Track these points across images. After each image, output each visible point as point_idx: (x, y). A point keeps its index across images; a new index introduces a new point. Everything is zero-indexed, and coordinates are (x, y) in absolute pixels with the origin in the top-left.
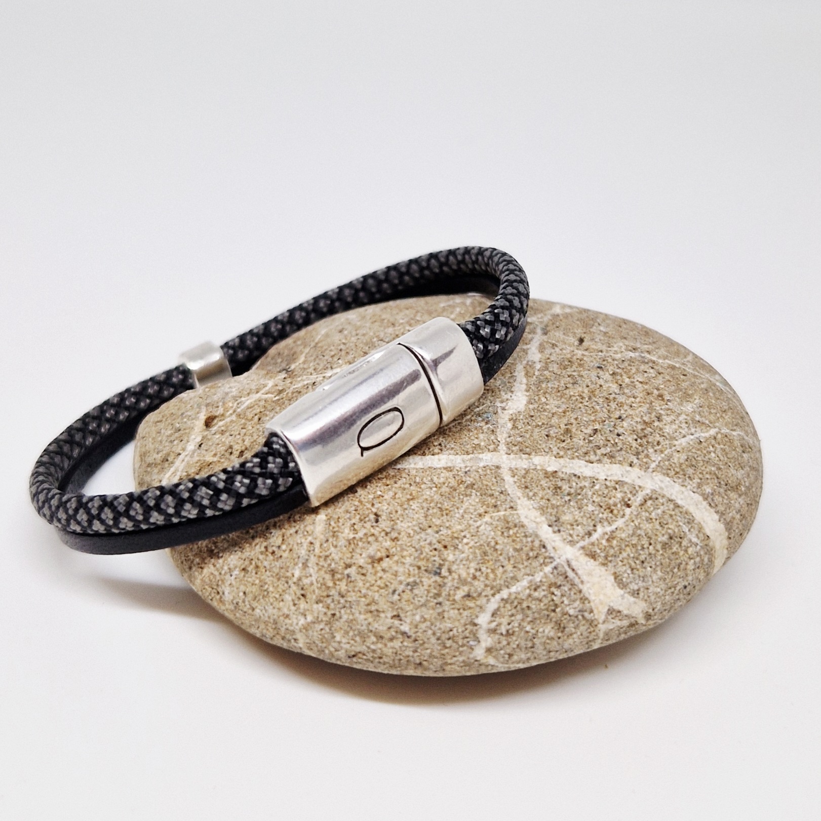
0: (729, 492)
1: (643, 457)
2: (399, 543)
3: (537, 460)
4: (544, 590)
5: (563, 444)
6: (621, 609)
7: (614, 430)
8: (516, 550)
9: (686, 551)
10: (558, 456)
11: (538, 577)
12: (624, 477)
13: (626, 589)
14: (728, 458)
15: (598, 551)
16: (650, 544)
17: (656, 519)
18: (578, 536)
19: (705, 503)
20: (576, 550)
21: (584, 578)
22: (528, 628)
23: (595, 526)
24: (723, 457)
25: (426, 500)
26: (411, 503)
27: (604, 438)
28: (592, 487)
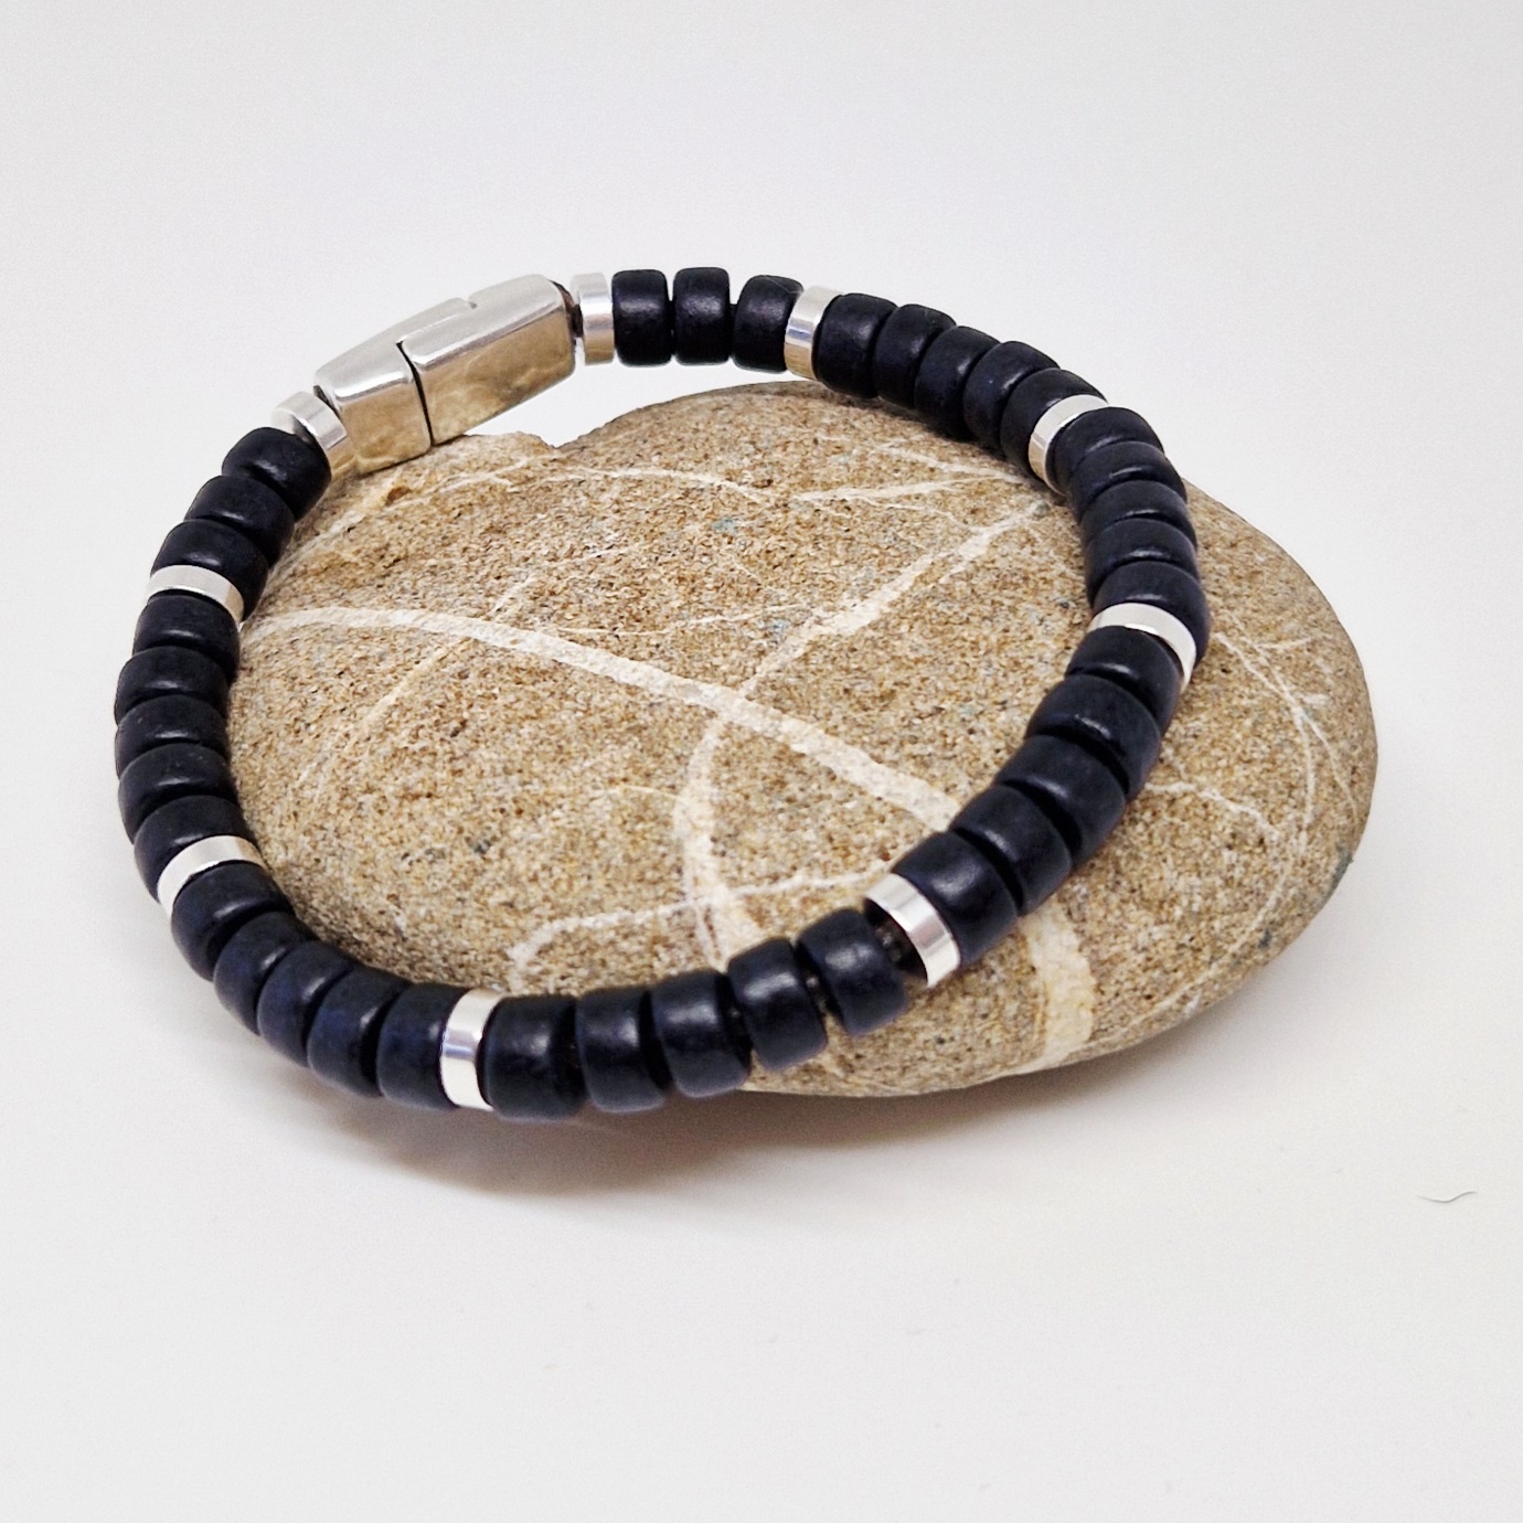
0: (1132, 906)
2: (458, 780)
3: (790, 725)
4: (640, 943)
5: (860, 716)
7: (971, 721)
10: (832, 732)
11: (641, 918)
12: (917, 807)
14: (1174, 846)
15: (774, 913)
18: (752, 874)
20: (733, 897)
21: (725, 949)
23: (794, 868)
24: (1163, 840)
25: (552, 726)
26: (526, 724)
27: (939, 728)
28: (841, 803)
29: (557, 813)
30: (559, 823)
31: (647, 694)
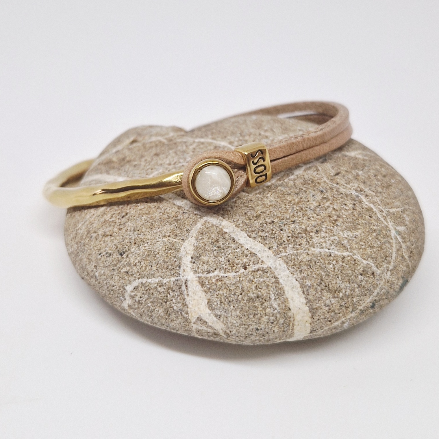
0: (325, 291)
1: (282, 247)
2: (120, 231)
3: (225, 223)
4: (164, 289)
5: (248, 222)
6: (207, 321)
7: (282, 226)
8: (164, 261)
9: (265, 309)
10: (238, 226)
11: (165, 281)
12: (259, 253)
13: (212, 311)
14: (342, 273)
15: (207, 283)
16: (241, 294)
17: (256, 283)
18: (202, 270)
19: (300, 289)
20: (194, 277)
21: (190, 293)
22: (150, 305)
23: (215, 269)
24: (338, 271)
25: (152, 217)
26: (144, 216)
27: (271, 228)
28: (235, 249)
29: (146, 245)
30: (146, 248)
31: (183, 209)
